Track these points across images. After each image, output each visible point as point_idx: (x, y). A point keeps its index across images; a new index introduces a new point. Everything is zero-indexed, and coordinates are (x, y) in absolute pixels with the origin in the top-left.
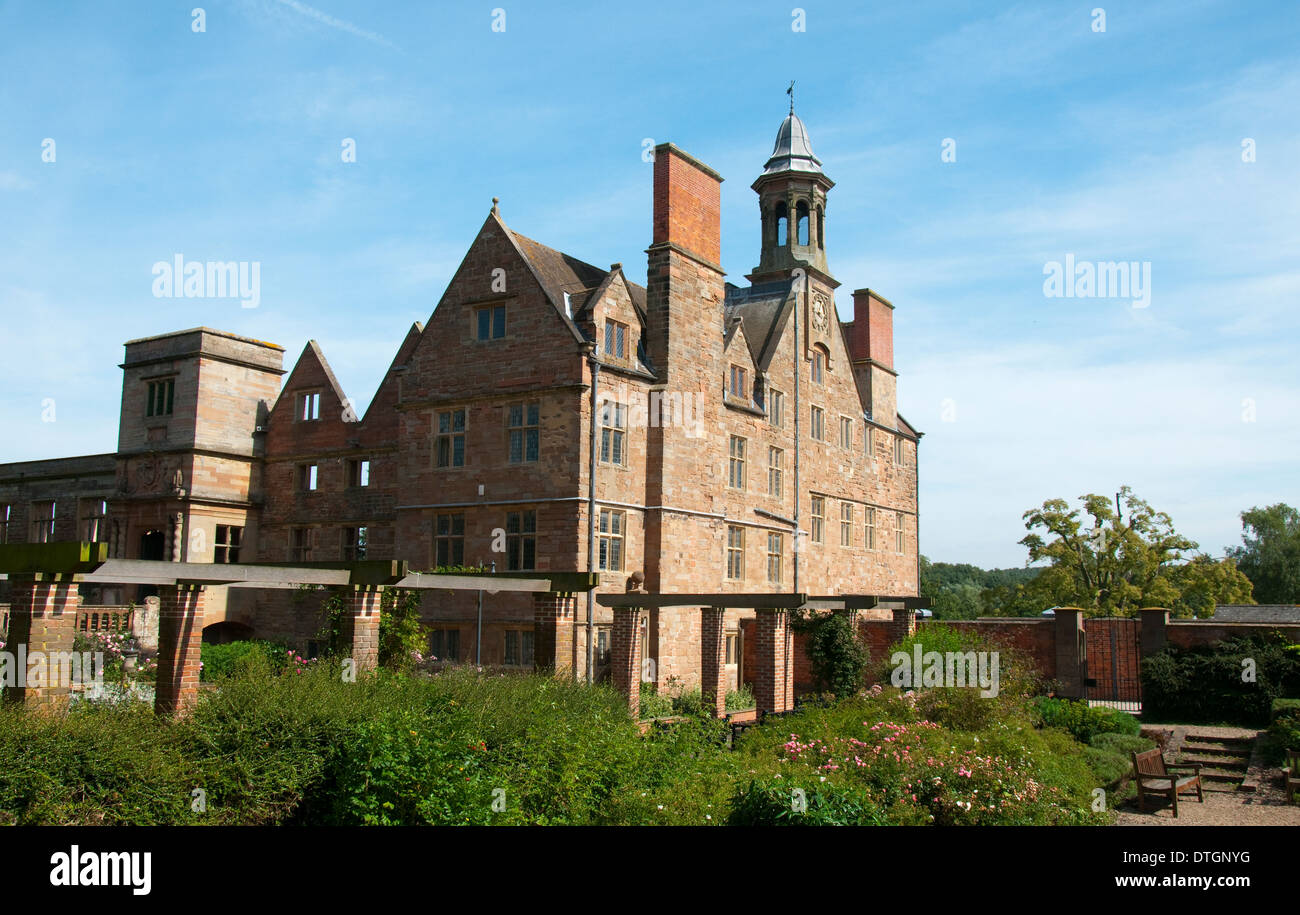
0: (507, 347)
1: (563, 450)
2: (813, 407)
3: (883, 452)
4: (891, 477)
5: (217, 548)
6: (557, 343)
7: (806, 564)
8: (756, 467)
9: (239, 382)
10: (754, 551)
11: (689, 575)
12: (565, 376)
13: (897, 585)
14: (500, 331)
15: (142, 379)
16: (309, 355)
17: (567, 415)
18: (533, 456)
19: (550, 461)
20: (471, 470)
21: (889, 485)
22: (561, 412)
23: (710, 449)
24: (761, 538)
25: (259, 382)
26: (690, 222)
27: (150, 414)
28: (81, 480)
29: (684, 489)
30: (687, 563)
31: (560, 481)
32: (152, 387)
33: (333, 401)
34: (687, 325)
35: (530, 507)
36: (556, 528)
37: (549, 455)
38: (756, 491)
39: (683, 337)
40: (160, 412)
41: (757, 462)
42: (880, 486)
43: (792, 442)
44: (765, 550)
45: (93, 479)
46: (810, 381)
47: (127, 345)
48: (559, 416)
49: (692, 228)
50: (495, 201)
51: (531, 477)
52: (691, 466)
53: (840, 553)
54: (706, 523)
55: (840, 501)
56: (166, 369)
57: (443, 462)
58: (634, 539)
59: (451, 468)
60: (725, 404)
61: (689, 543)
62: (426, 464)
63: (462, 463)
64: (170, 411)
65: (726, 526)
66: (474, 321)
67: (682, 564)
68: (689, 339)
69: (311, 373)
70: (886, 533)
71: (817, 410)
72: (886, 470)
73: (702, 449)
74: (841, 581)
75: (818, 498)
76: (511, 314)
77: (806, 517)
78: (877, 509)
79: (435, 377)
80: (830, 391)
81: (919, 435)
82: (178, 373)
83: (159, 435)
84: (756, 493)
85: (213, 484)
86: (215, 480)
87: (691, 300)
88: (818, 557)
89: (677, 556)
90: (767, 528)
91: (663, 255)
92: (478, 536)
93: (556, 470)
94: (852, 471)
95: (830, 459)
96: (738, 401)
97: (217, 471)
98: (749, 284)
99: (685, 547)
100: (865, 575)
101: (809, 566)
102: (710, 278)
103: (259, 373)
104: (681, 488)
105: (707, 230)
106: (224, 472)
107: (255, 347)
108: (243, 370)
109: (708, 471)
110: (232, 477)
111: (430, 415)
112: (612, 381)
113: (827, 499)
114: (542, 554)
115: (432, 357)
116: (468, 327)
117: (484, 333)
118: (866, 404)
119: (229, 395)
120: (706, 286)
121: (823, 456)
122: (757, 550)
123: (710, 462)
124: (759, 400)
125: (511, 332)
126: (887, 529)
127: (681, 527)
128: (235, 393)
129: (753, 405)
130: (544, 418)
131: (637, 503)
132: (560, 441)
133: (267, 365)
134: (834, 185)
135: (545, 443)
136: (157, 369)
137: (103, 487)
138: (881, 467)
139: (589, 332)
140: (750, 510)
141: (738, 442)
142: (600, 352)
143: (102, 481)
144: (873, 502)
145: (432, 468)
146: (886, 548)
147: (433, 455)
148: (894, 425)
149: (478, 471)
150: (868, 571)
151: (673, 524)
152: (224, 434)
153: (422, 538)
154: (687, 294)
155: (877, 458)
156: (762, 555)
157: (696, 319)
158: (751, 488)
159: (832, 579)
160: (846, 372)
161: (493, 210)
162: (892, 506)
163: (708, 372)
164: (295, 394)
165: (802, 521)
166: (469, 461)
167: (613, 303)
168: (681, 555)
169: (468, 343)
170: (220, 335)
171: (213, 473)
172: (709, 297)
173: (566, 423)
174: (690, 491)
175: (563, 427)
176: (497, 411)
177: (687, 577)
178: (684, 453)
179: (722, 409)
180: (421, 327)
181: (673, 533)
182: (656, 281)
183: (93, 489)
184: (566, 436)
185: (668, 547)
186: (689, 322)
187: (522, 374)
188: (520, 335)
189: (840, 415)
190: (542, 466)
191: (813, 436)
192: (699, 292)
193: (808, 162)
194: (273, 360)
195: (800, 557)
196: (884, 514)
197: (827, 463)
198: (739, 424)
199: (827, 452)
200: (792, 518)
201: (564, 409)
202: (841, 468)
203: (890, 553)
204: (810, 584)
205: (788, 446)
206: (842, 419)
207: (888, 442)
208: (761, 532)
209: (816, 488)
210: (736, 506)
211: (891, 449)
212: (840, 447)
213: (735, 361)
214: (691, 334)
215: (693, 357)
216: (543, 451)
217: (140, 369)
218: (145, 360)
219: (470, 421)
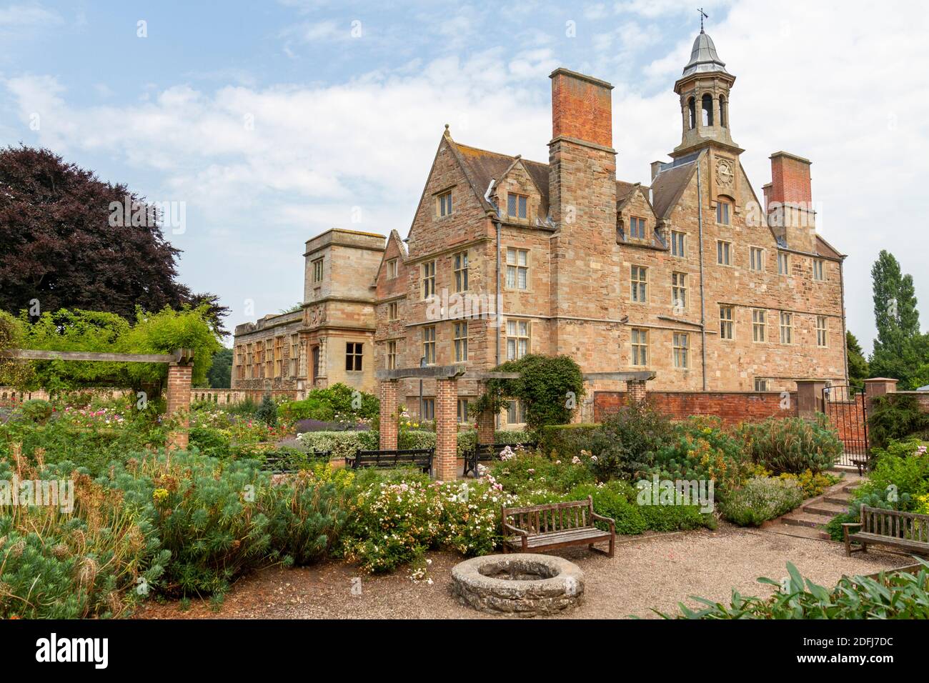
1: (480, 282)
2: (720, 243)
3: (801, 271)
4: (810, 289)
5: (347, 356)
6: (475, 212)
7: (716, 355)
8: (658, 287)
9: (357, 258)
10: (659, 346)
11: (586, 363)
12: (479, 233)
14: (450, 209)
15: (312, 261)
17: (481, 259)
18: (465, 287)
19: (473, 290)
21: (809, 295)
22: (477, 257)
23: (604, 276)
24: (665, 336)
25: (370, 257)
26: (581, 121)
27: (315, 281)
29: (580, 304)
30: (584, 355)
32: (315, 265)
34: (579, 192)
35: (465, 321)
36: (477, 333)
37: (472, 285)
38: (659, 302)
39: (576, 200)
40: (319, 279)
41: (659, 283)
42: (797, 296)
43: (697, 268)
44: (671, 345)
46: (716, 223)
47: (306, 243)
48: (477, 260)
49: (583, 124)
50: (447, 127)
52: (584, 288)
53: (753, 347)
54: (603, 327)
55: (751, 309)
56: (320, 254)
57: (426, 296)
58: (539, 339)
59: (430, 298)
60: (620, 242)
61: (586, 340)
64: (322, 278)
65: (629, 329)
66: (438, 205)
67: (579, 355)
68: (581, 201)
69: (393, 249)
70: (805, 331)
71: (724, 245)
72: (804, 284)
73: (595, 276)
74: (755, 367)
75: (727, 309)
76: (454, 198)
77: (713, 322)
78: (794, 314)
80: (738, 229)
81: (843, 257)
82: (324, 256)
83: (318, 292)
84: (660, 305)
85: (343, 319)
86: (345, 316)
87: (582, 174)
88: (728, 350)
89: (574, 350)
90: (672, 329)
91: (556, 146)
92: (441, 341)
94: (764, 287)
95: (740, 278)
96: (638, 241)
97: (346, 311)
98: (671, 160)
99: (582, 343)
100: (784, 362)
101: (719, 356)
102: (601, 157)
103: (370, 252)
104: (576, 303)
105: (599, 124)
106: (350, 312)
107: (367, 237)
108: (360, 252)
109: (604, 291)
110: (355, 314)
112: (515, 234)
113: (737, 307)
114: (470, 350)
115: (420, 231)
116: (435, 210)
117: (443, 214)
118: (780, 237)
119: (351, 266)
120: (597, 163)
121: (732, 277)
122: (662, 345)
123: (604, 285)
124: (661, 239)
125: (454, 209)
126: (808, 328)
127: (578, 330)
128: (355, 265)
129: (653, 243)
130: (470, 262)
131: (541, 314)
132: (478, 276)
133: (374, 247)
134: (735, 78)
135: (470, 279)
136: (317, 255)
138: (797, 283)
139: (495, 203)
140: (655, 317)
141: (639, 271)
142: (504, 214)
144: (790, 309)
146: (806, 342)
148: (812, 250)
150: (786, 360)
151: (569, 328)
152: (350, 290)
153: (417, 343)
154: (578, 170)
155: (793, 276)
156: (667, 348)
157: (588, 187)
158: (653, 301)
159: (745, 366)
161: (446, 132)
162: (813, 310)
163: (601, 223)
165: (710, 324)
167: (515, 182)
168: (578, 349)
169: (436, 219)
170: (344, 232)
171: (343, 311)
172: (600, 170)
173: (480, 264)
174: (585, 305)
175: (479, 267)
176: (448, 260)
177: (584, 364)
178: (579, 279)
179: (615, 248)
182: (554, 164)
184: (480, 273)
185: (565, 344)
186: (580, 189)
187: (460, 235)
188: (458, 210)
189: (749, 246)
191: (720, 262)
192: (590, 168)
193: (711, 65)
194: (378, 244)
195: (708, 350)
196: (803, 317)
197: (737, 282)
198: (640, 257)
199: (737, 274)
200: (698, 322)
201: (479, 255)
202: (752, 285)
203: (811, 346)
204: (721, 370)
205: (693, 271)
206: (753, 249)
207: (807, 264)
208: (666, 332)
209: (725, 300)
210: (639, 316)
211: (810, 268)
212: (750, 269)
213: (634, 213)
214: (583, 198)
215: (586, 213)
216: (470, 283)
217: (311, 256)
218: (312, 250)
219: (437, 269)
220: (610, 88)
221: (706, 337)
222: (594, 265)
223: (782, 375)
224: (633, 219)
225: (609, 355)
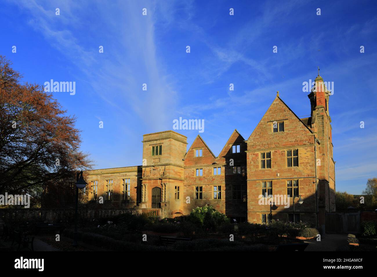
0: (285, 134)
1: (308, 163)
5: (175, 192)
12: (307, 142)
14: (282, 130)
15: (150, 145)
16: (199, 138)
17: (308, 154)
18: (297, 165)
19: (303, 166)
20: (274, 169)
22: (306, 152)
25: (182, 146)
27: (153, 155)
32: (154, 147)
33: (208, 152)
35: (296, 179)
36: (307, 185)
37: (303, 165)
40: (157, 154)
45: (126, 173)
47: (144, 135)
48: (306, 153)
56: (158, 142)
57: (263, 167)
59: (266, 168)
62: (258, 168)
63: (270, 167)
64: (161, 154)
76: (286, 125)
79: (258, 143)
82: (162, 143)
83: (157, 161)
86: (174, 173)
92: (278, 188)
93: (305, 169)
103: (182, 144)
106: (177, 171)
108: (179, 143)
111: (258, 154)
114: (301, 192)
117: (276, 130)
125: (287, 130)
128: (178, 149)
130: (300, 154)
132: (306, 161)
133: (184, 142)
135: (300, 161)
136: (155, 142)
137: (129, 176)
145: (260, 169)
147: (260, 165)
149: (277, 170)
153: (257, 188)
164: (193, 149)
166: (273, 167)
169: (271, 133)
171: (174, 170)
175: (307, 157)
176: (282, 152)
184: (309, 159)
187: (291, 141)
188: (290, 131)
190: (300, 168)
194: (185, 140)
201: (307, 152)
216: (300, 164)
217: (149, 142)
218: (151, 139)
219: (273, 155)
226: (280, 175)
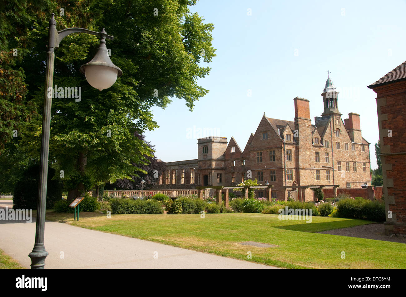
0: (268, 140)
1: (279, 159)
2: (337, 143)
3: (358, 149)
4: (361, 155)
6: (277, 140)
9: (219, 146)
12: (279, 146)
13: (364, 179)
14: (267, 138)
15: (202, 146)
16: (232, 140)
17: (280, 153)
18: (274, 160)
20: (263, 163)
21: (360, 156)
22: (278, 152)
23: (310, 156)
24: (324, 172)
25: (223, 145)
26: (303, 112)
27: (203, 153)
28: (190, 165)
29: (304, 164)
31: (279, 165)
32: (203, 148)
33: (237, 149)
34: (303, 132)
35: (274, 170)
36: (279, 173)
38: (322, 162)
39: (302, 135)
40: (205, 152)
41: (322, 156)
42: (357, 157)
43: (331, 151)
44: (326, 174)
45: (192, 164)
46: (336, 137)
47: (198, 140)
49: (303, 113)
50: (264, 113)
51: (274, 164)
52: (305, 160)
53: (346, 173)
54: (310, 170)
55: (345, 162)
56: (206, 144)
57: (258, 161)
58: (294, 174)
59: (260, 162)
60: (313, 146)
61: (306, 174)
62: (255, 162)
64: (207, 152)
65: (315, 170)
66: (262, 135)
67: (305, 178)
68: (304, 135)
69: (233, 143)
71: (338, 143)
72: (359, 153)
73: (307, 156)
74: (347, 179)
75: (339, 162)
76: (269, 134)
77: (336, 167)
78: (357, 162)
79: (256, 146)
80: (341, 138)
81: (369, 144)
82: (208, 145)
83: (205, 157)
84: (322, 163)
85: (216, 166)
87: (303, 127)
88: (340, 174)
89: (303, 177)
90: (326, 170)
91: (297, 120)
92: (265, 175)
93: (278, 163)
94: (349, 155)
95: (342, 153)
96: (317, 144)
98: (321, 117)
99: (305, 175)
101: (337, 176)
102: (308, 122)
105: (307, 112)
106: (218, 163)
107: (222, 139)
108: (220, 143)
109: (310, 160)
111: (255, 153)
112: (288, 146)
113: (341, 162)
114: (277, 178)
115: (255, 142)
116: (261, 137)
117: (264, 138)
118: (352, 139)
120: (307, 123)
123: (310, 158)
124: (322, 143)
126: (360, 167)
127: (304, 171)
128: (219, 148)
129: (321, 145)
130: (276, 153)
132: (279, 158)
133: (224, 142)
134: (339, 93)
135: (276, 158)
136: (204, 144)
137: (194, 166)
138: (357, 153)
139: (283, 137)
140: (321, 166)
141: (317, 153)
142: (285, 140)
143: (194, 165)
144: (355, 161)
145: (257, 163)
147: (257, 160)
148: (361, 143)
149: (265, 163)
150: (355, 177)
151: (302, 171)
152: (218, 156)
154: (303, 126)
155: (356, 151)
156: (324, 175)
157: (305, 131)
158: (321, 162)
160: (346, 133)
161: (264, 115)
162: (361, 161)
163: (308, 140)
164: (230, 147)
166: (263, 161)
167: (287, 131)
168: (304, 177)
169: (262, 139)
171: (216, 164)
173: (280, 154)
174: (306, 164)
176: (267, 152)
177: (306, 181)
178: (304, 157)
179: (312, 147)
180: (254, 134)
181: (302, 173)
182: (296, 125)
183: (192, 166)
185: (301, 175)
187: (271, 145)
188: (270, 138)
190: (276, 162)
191: (337, 149)
192: (305, 125)
193: (333, 89)
194: (225, 140)
195: (335, 175)
196: (359, 163)
197: (341, 154)
198: (317, 149)
199: (341, 152)
200: (332, 167)
202: (345, 155)
203: (361, 172)
204: (338, 180)
205: (330, 152)
206: (345, 144)
207: (359, 147)
208: (324, 171)
209: (338, 160)
210: (317, 166)
211: (361, 148)
212: (345, 150)
213: (315, 136)
214: (304, 134)
215: (305, 138)
216: (276, 159)
217: (201, 144)
218: (202, 142)
219: (263, 154)
220: (308, 101)
221: (334, 171)
222: (307, 153)
223: (354, 181)
224: (316, 138)
225: (312, 178)
226: (266, 166)
